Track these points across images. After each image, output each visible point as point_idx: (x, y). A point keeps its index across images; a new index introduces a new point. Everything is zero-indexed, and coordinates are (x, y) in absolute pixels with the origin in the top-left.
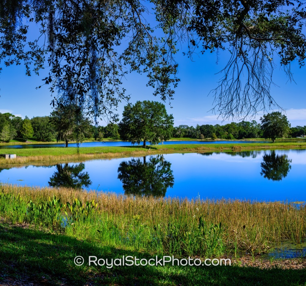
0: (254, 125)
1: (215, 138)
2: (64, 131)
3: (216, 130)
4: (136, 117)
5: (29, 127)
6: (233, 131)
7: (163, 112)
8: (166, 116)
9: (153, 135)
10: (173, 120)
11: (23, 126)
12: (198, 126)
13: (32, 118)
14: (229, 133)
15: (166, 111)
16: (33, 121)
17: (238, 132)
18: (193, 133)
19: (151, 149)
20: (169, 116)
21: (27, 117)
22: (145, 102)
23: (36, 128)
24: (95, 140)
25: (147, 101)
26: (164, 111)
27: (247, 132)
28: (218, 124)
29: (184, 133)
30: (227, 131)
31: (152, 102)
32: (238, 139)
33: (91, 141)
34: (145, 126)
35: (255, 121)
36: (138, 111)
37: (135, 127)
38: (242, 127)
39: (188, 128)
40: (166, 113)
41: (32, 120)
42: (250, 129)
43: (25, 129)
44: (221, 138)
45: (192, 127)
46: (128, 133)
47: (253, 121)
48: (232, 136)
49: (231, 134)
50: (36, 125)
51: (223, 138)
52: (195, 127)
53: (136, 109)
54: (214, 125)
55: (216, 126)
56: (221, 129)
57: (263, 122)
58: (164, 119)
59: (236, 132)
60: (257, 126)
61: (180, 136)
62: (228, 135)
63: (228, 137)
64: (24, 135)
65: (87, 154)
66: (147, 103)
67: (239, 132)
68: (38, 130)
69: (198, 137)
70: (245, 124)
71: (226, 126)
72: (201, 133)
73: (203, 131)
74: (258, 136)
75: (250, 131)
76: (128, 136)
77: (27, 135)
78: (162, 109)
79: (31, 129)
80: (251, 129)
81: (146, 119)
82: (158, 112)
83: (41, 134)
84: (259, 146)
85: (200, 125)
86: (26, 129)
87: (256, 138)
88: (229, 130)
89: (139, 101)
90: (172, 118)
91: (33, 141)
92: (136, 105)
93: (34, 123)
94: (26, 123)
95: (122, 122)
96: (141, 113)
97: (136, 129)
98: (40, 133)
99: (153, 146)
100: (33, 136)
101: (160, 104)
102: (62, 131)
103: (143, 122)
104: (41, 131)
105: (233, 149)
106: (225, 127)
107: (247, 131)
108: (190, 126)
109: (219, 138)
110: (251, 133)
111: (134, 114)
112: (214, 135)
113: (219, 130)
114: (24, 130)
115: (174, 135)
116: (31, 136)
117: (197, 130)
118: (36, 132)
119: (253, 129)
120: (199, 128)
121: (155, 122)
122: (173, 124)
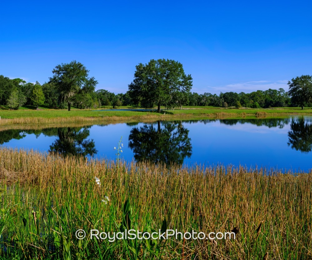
0: (282, 93)
1: (240, 107)
2: (65, 93)
3: (240, 98)
4: (149, 78)
5: (39, 93)
6: (259, 99)
7: (180, 71)
8: (184, 77)
9: (168, 98)
10: (191, 81)
11: (33, 92)
12: (221, 94)
13: (44, 83)
14: (254, 101)
15: (183, 71)
16: (45, 86)
17: (264, 101)
18: (216, 101)
19: (166, 113)
20: (187, 76)
21: (38, 83)
22: (160, 61)
23: (48, 94)
24: (113, 108)
25: (162, 60)
26: (182, 71)
27: (274, 101)
28: (243, 92)
29: (209, 101)
30: (253, 100)
31: (168, 60)
32: (264, 107)
33: (109, 109)
34: (159, 88)
35: (283, 89)
36: (151, 71)
37: (148, 89)
38: (269, 96)
39: (211, 96)
40: (183, 73)
41: (43, 86)
42: (277, 97)
43: (35, 95)
44: (246, 107)
45: (215, 95)
46: (139, 95)
47: (281, 89)
48: (257, 104)
49: (256, 102)
50: (48, 91)
51: (248, 107)
52: (218, 95)
53: (149, 68)
54: (238, 93)
55: (241, 94)
56: (246, 97)
57: (291, 87)
58: (181, 80)
59: (262, 101)
60: (284, 94)
61: (205, 104)
62: (253, 103)
63: (253, 106)
64: (34, 102)
65: (88, 117)
66: (162, 62)
67: (266, 100)
68: (49, 96)
69: (221, 105)
70: (272, 93)
71: (252, 94)
72: (225, 101)
73: (226, 98)
74: (285, 105)
75: (277, 99)
76: (140, 99)
77: (37, 101)
78: (179, 69)
79: (42, 95)
80: (279, 97)
81: (160, 80)
82: (174, 71)
83: (53, 101)
84: (286, 113)
85: (224, 93)
86: (37, 95)
87: (284, 107)
88: (254, 98)
89: (153, 60)
90: (191, 79)
91: (44, 108)
92: (149, 64)
93: (46, 89)
94: (37, 89)
95: (133, 83)
96: (154, 72)
97: (149, 91)
98: (52, 99)
99: (169, 111)
100: (44, 103)
101: (177, 63)
102: (62, 93)
103: (157, 83)
104: (53, 98)
105: (257, 115)
106: (250, 95)
107: (274, 99)
108: (213, 94)
109: (243, 106)
110: (278, 102)
111: (146, 74)
112: (239, 103)
113: (244, 98)
114: (34, 97)
115: (198, 103)
116: (42, 103)
117: (221, 98)
118: (48, 98)
119: (280, 98)
120: (222, 96)
121: (170, 83)
122: (192, 85)
